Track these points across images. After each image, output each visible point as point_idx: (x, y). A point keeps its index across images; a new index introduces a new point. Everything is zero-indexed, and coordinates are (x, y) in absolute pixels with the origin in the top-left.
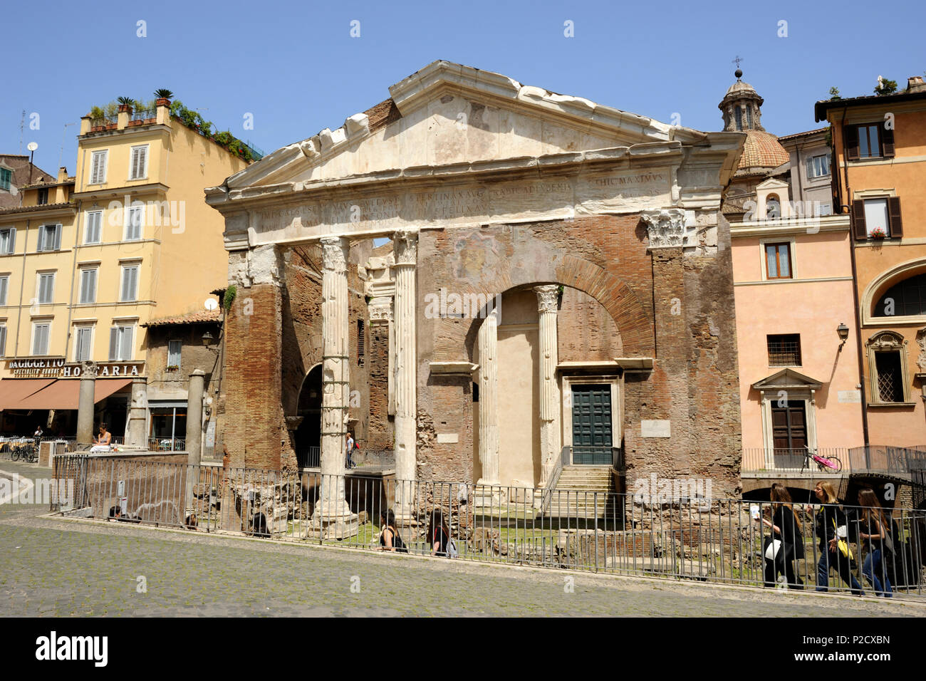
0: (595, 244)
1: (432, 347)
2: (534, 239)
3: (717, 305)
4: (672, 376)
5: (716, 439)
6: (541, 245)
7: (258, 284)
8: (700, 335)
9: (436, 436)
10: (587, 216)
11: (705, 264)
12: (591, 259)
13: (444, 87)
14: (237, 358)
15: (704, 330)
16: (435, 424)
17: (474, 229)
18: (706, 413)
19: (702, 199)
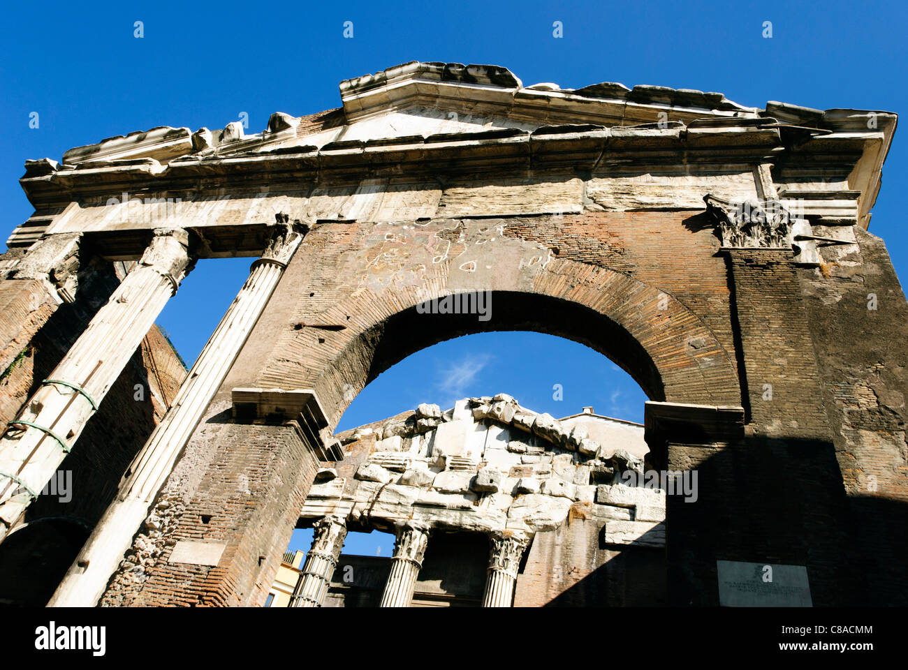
2: (502, 238)
6: (513, 244)
17: (401, 224)
19: (822, 206)
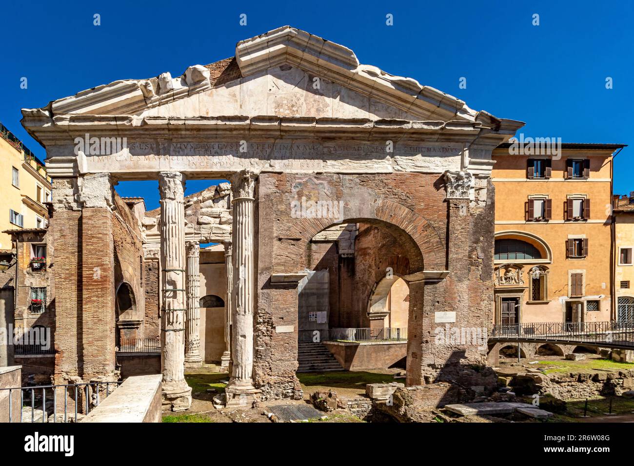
0: (407, 193)
1: (271, 263)
2: (359, 186)
3: (483, 239)
4: (459, 283)
5: (477, 322)
6: (365, 191)
7: (91, 207)
8: (472, 258)
9: (274, 328)
10: (402, 173)
11: (478, 213)
12: (403, 203)
13: (285, 56)
14: (67, 272)
15: (474, 255)
16: (274, 319)
17: (310, 175)
18: (472, 307)
19: (488, 169)
